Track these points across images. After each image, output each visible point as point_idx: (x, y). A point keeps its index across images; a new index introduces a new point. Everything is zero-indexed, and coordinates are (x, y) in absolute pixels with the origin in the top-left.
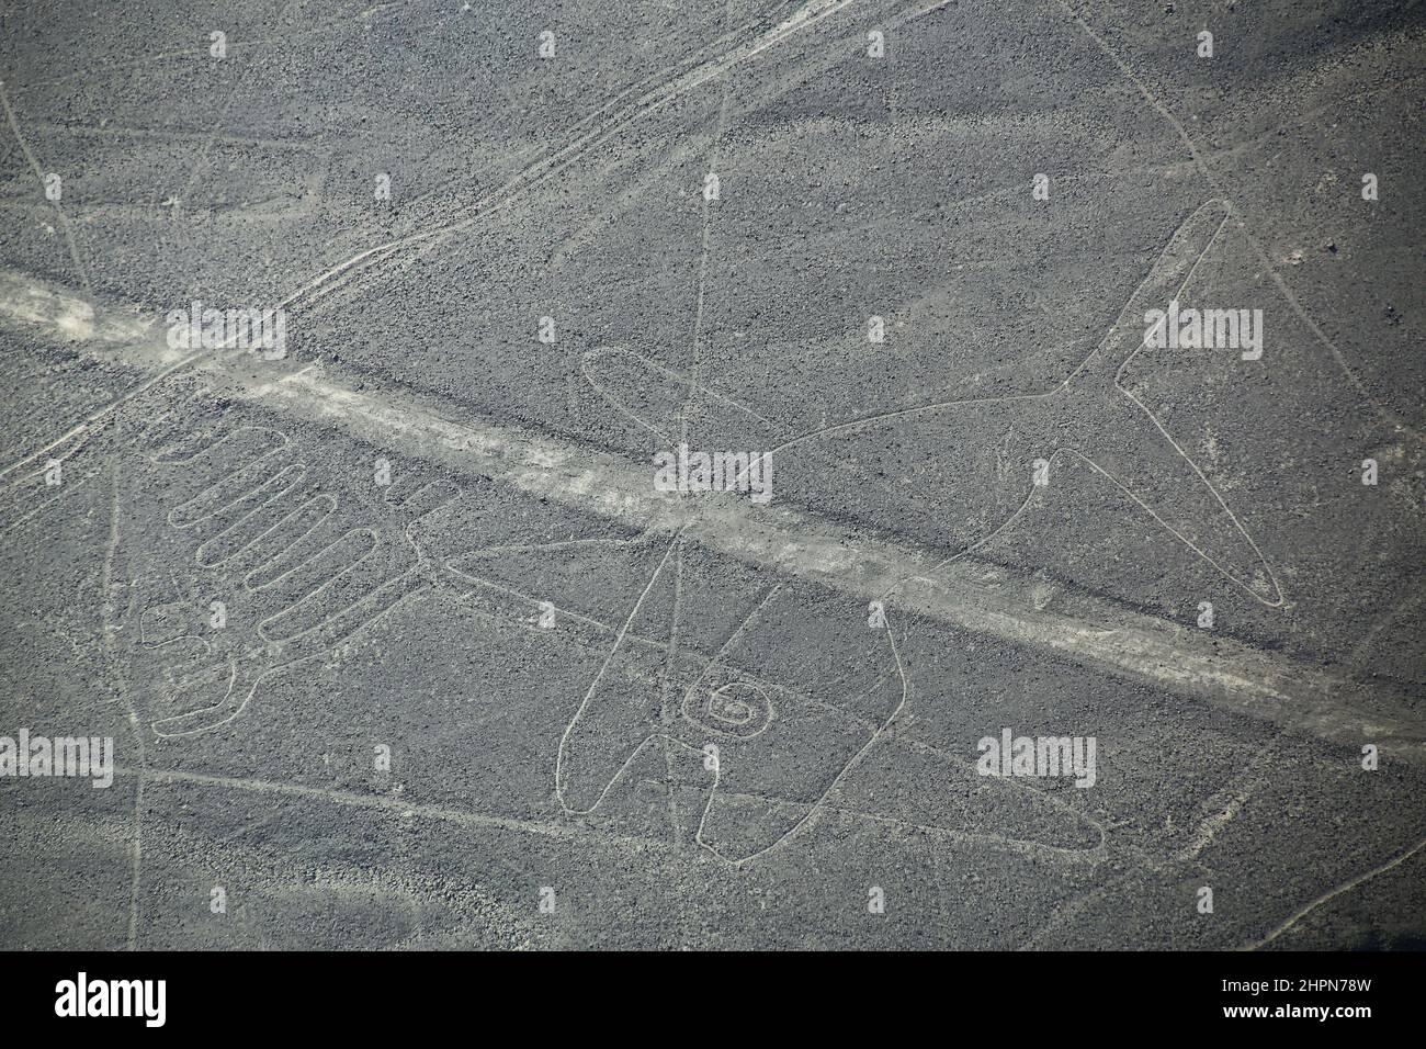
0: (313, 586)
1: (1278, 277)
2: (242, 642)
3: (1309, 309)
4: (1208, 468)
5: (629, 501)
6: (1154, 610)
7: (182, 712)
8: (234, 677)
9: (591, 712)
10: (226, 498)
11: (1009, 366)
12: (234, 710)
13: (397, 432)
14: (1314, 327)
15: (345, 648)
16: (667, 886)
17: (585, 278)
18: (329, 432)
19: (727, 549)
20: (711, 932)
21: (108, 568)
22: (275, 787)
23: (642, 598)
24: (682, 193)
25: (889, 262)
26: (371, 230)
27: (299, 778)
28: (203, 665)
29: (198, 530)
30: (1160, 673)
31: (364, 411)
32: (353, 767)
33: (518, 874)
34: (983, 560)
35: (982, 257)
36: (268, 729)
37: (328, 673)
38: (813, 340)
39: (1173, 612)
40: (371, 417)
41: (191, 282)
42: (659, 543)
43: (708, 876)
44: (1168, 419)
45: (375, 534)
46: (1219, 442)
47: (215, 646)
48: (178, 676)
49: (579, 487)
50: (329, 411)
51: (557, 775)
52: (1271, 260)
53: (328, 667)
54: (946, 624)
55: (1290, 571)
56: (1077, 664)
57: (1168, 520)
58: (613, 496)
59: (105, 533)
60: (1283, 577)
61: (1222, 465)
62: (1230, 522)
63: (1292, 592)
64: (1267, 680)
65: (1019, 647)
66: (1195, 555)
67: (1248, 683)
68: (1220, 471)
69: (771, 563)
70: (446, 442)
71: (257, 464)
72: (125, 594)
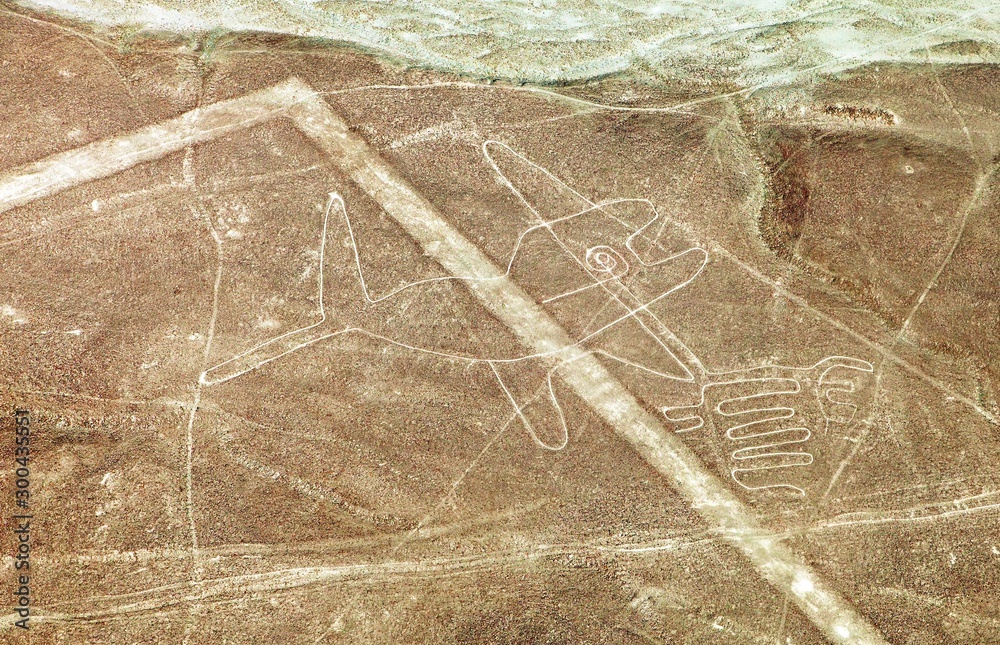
0: (763, 398)
1: (211, 332)
4: (316, 264)
5: (588, 370)
9: (669, 286)
10: (779, 459)
12: (831, 360)
13: (677, 452)
14: (215, 303)
15: (764, 364)
16: (684, 205)
18: (711, 467)
19: (558, 328)
21: (854, 452)
22: (832, 320)
24: (455, 508)
26: (623, 563)
27: (818, 319)
28: (835, 386)
30: (408, 192)
31: (686, 470)
34: (448, 273)
36: (821, 345)
37: (778, 356)
38: (446, 405)
39: (383, 214)
40: (685, 466)
41: (733, 577)
42: (587, 346)
43: (663, 201)
44: (314, 293)
46: (301, 272)
48: (849, 387)
49: (608, 386)
50: (703, 479)
52: (206, 342)
53: (776, 358)
54: (485, 252)
55: (320, 207)
56: (442, 211)
57: (352, 250)
58: (594, 376)
59: (847, 469)
60: (324, 205)
61: (309, 263)
62: (327, 237)
63: (326, 198)
64: (368, 171)
65: (460, 230)
66: (354, 231)
67: (376, 173)
68: (312, 260)
69: (542, 312)
70: (657, 437)
71: (754, 468)
72: (853, 435)
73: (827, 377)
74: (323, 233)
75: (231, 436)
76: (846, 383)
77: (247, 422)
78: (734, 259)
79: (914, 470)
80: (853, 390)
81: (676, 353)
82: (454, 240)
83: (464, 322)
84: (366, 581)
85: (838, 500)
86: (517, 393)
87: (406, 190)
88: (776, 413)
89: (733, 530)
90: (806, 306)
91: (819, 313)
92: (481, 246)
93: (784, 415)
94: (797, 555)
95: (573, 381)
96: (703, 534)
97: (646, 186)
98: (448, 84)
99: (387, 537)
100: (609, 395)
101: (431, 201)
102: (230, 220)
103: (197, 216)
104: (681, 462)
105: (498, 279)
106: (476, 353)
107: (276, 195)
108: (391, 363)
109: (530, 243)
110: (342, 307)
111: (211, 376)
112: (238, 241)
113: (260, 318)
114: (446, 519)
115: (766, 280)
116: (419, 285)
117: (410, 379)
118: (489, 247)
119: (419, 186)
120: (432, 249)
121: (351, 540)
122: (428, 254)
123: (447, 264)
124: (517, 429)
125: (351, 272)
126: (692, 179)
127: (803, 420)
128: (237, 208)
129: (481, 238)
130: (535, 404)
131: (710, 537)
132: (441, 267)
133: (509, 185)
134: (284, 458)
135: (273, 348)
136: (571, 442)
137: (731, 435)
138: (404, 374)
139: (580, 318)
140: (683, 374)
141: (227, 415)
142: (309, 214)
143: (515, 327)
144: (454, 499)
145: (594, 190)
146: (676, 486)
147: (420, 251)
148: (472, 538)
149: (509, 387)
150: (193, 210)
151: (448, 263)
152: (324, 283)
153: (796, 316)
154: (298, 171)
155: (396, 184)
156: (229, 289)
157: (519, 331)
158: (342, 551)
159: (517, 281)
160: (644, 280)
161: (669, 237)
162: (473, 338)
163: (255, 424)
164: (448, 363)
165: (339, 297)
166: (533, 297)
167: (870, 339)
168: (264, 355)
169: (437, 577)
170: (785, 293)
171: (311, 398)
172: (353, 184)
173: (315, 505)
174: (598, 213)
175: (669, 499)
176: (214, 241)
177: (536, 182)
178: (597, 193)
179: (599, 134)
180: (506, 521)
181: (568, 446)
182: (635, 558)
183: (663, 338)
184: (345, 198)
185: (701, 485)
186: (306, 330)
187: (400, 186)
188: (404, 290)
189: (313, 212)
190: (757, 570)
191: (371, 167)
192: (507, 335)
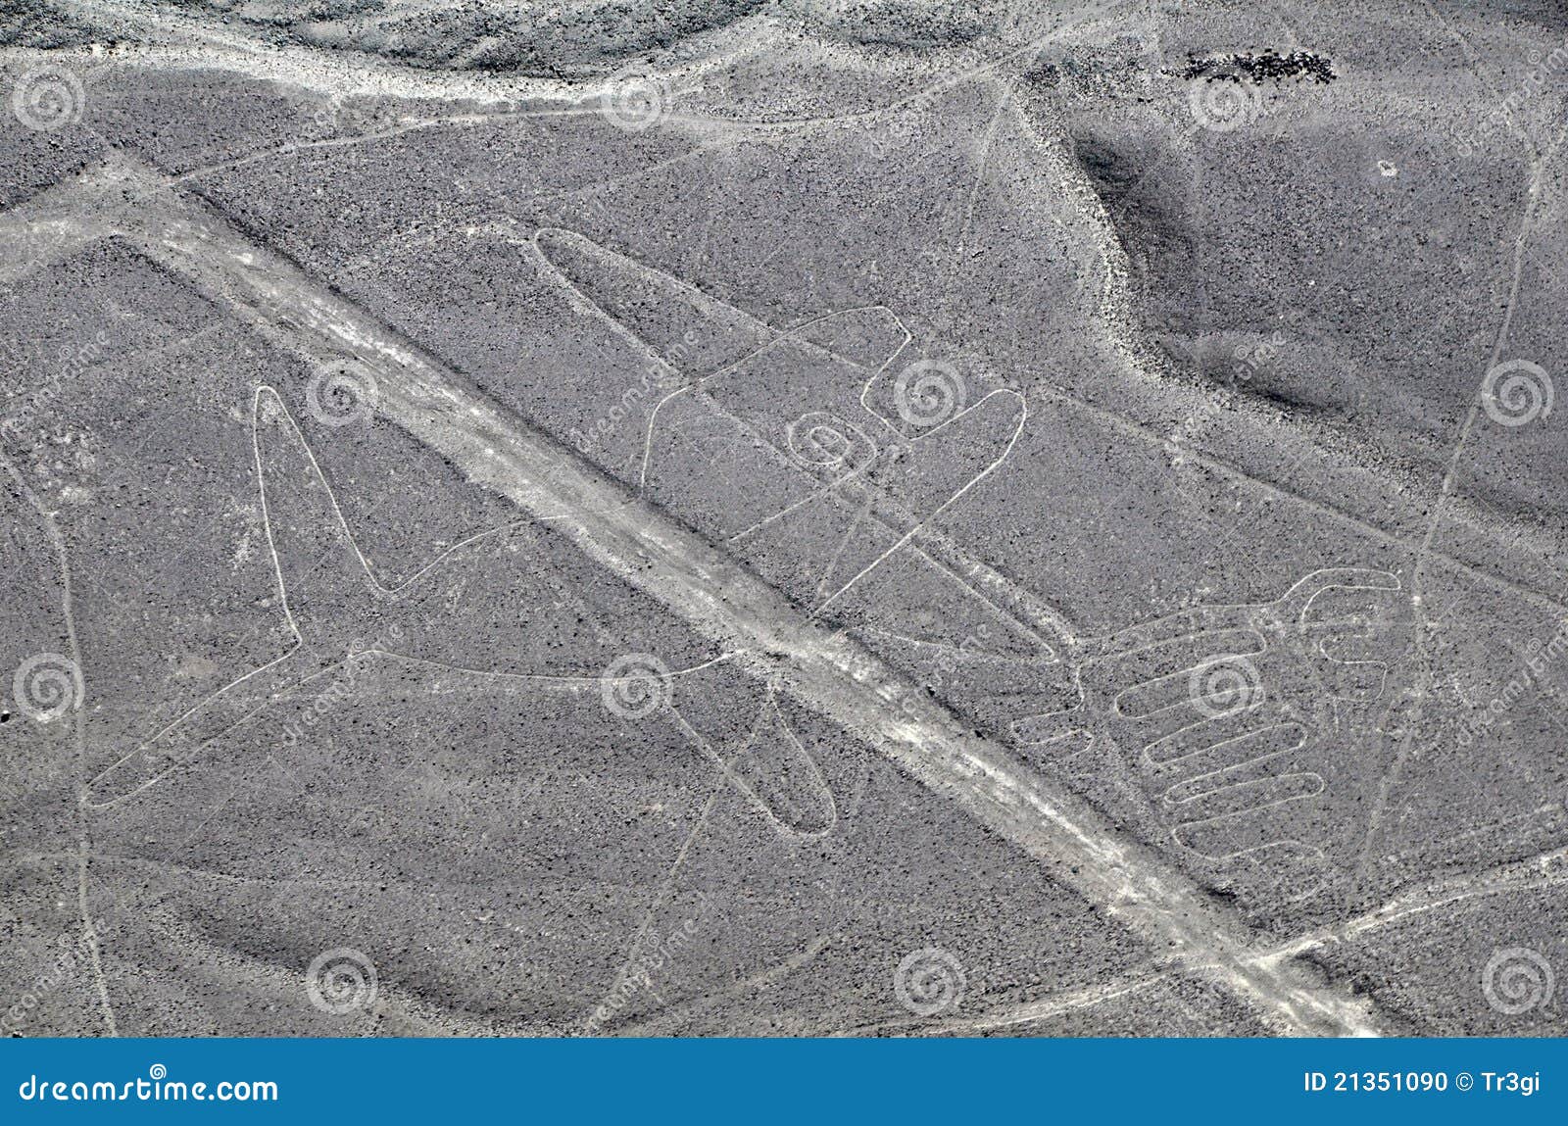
2: (1286, 640)
4: (258, 531)
5: (845, 667)
7: (1367, 591)
8: (1306, 608)
9: (966, 477)
10: (1256, 792)
11: (398, 693)
12: (1314, 580)
13: (1056, 807)
14: (72, 638)
15: (1184, 604)
18: (1123, 831)
19: (767, 593)
21: (1402, 756)
22: (1296, 499)
23: (872, 567)
27: (1270, 499)
28: (1334, 630)
29: (1295, 767)
30: (408, 358)
31: (1083, 838)
32: (1214, 494)
33: (1091, 358)
34: (523, 512)
36: (1286, 551)
37: (1209, 585)
40: (1078, 831)
44: (269, 593)
45: (1116, 708)
46: (232, 553)
47: (1315, 645)
48: (1362, 628)
49: (889, 693)
50: (1117, 852)
51: (1020, 431)
52: (74, 722)
53: (1207, 591)
54: (585, 462)
55: (236, 414)
56: (483, 389)
57: (322, 494)
58: (858, 677)
59: (1394, 794)
60: (244, 408)
61: (242, 531)
62: (267, 474)
63: (246, 396)
65: (528, 420)
66: (316, 453)
67: (333, 326)
68: (247, 525)
69: (728, 564)
70: (1010, 783)
72: (1390, 723)
73: (1315, 616)
74: (256, 466)
75: (170, 907)
76: (1355, 620)
77: (196, 873)
78: (1080, 401)
80: (1370, 633)
82: (521, 443)
83: (580, 606)
85: (1393, 859)
86: (717, 737)
87: (400, 355)
90: (1241, 477)
91: (1270, 488)
94: (1336, 982)
95: (820, 694)
96: (1146, 965)
97: (874, 279)
98: (432, 122)
100: (893, 710)
101: (455, 371)
102: (59, 466)
104: (1068, 826)
105: (626, 510)
107: (141, 401)
108: (454, 711)
110: (331, 611)
111: (99, 790)
112: (88, 508)
113: (172, 659)
115: (1152, 436)
116: (471, 546)
120: (481, 468)
122: (475, 481)
123: (517, 495)
124: (734, 806)
125: (331, 537)
126: (961, 251)
127: (1287, 708)
128: (67, 440)
131: (1158, 970)
132: (506, 503)
133: (604, 314)
136: (844, 818)
137: (1153, 758)
142: (218, 432)
143: (680, 603)
146: (1068, 877)
147: (459, 475)
149: (698, 725)
151: (519, 493)
152: (284, 569)
153: (1226, 501)
154: (172, 344)
155: (379, 344)
156: (93, 608)
157: (691, 610)
159: (665, 509)
160: (913, 472)
163: (211, 875)
164: (569, 693)
166: (704, 537)
167: (1383, 525)
170: (1194, 457)
172: (291, 356)
174: (794, 349)
175: (1061, 904)
176: (37, 514)
177: (654, 301)
178: (780, 308)
180: (755, 994)
183: (976, 583)
185: (1118, 866)
186: (271, 668)
187: (386, 347)
188: (445, 559)
189: (225, 425)
190: (1265, 1022)
191: (319, 316)
192: (669, 621)
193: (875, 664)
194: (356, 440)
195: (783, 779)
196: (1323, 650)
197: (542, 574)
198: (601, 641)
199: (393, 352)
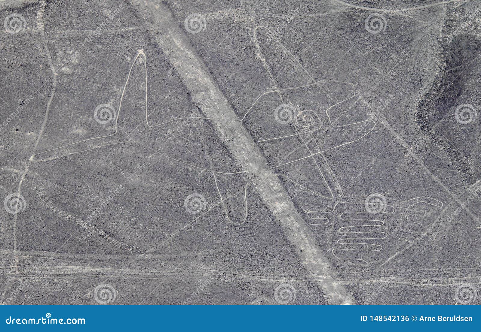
0: (369, 214)
1: (41, 132)
2: (400, 212)
3: (43, 119)
4: (118, 97)
5: (272, 184)
6: (175, 73)
7: (432, 205)
8: (411, 206)
9: (342, 142)
11: (138, 155)
12: (420, 198)
13: (306, 236)
14: (47, 114)
16: (375, 91)
17: (218, 242)
18: (322, 246)
19: (263, 158)
20: (378, 73)
21: (408, 248)
22: (433, 175)
23: (298, 160)
24: (169, 247)
25: (138, 199)
27: (425, 173)
28: (415, 213)
29: (378, 243)
30: (193, 56)
31: (308, 245)
32: (411, 167)
33: (404, 117)
34: (203, 115)
35: (112, 185)
36: (418, 189)
37: (390, 192)
38: (179, 192)
39: (171, 69)
41: (310, 299)
42: (277, 171)
46: (107, 102)
47: (407, 215)
48: (423, 214)
49: (280, 195)
50: (315, 250)
51: (368, 133)
52: (37, 137)
54: (232, 105)
55: (129, 59)
56: (211, 73)
57: (144, 92)
58: (274, 188)
59: (399, 256)
60: (133, 59)
61: (114, 96)
62: (129, 81)
63: (135, 54)
64: (168, 37)
65: (220, 87)
66: (148, 79)
67: (174, 39)
68: (116, 95)
69: (256, 147)
70: (298, 226)
71: (347, 249)
72: (411, 240)
73: (413, 208)
74: (127, 78)
75: (45, 192)
76: (423, 211)
77: (56, 186)
78: (392, 130)
79: (436, 261)
81: (329, 182)
82: (214, 93)
83: (205, 147)
84: (109, 276)
86: (224, 193)
87: (190, 54)
88: (373, 223)
89: (321, 276)
90: (422, 164)
91: (427, 170)
92: (230, 100)
93: (377, 224)
94: (350, 292)
95: (260, 189)
96: (304, 277)
97: (356, 74)
99: (126, 256)
100: (279, 200)
101: (207, 65)
102: (65, 60)
103: (42, 54)
105: (235, 123)
106: (207, 165)
107: (100, 47)
108: (152, 164)
109: (264, 102)
110: (130, 127)
111: (37, 157)
112: (68, 75)
113: (75, 127)
114: (163, 252)
115: (405, 145)
117: (161, 175)
118: (235, 102)
119: (200, 54)
120: (197, 97)
121: (105, 256)
122: (194, 101)
124: (218, 211)
125: (141, 106)
126: (389, 73)
127: (387, 228)
128: (71, 52)
129: (233, 95)
130: (233, 199)
131: (306, 279)
133: (263, 60)
134: (75, 209)
135: (79, 146)
136: (247, 222)
137: (341, 231)
138: (158, 171)
139: (278, 154)
140: (329, 194)
141: (44, 181)
142: (121, 63)
143: (236, 153)
144: (170, 242)
145: (320, 72)
146: (298, 252)
147: (190, 98)
148: (175, 262)
149: (221, 188)
150: (40, 50)
152: (121, 111)
153: (412, 170)
154: (119, 30)
155: (186, 49)
156: (57, 106)
157: (238, 156)
158: (99, 261)
159: (247, 126)
160: (328, 136)
161: (355, 111)
162: (208, 157)
163: (60, 188)
164: (188, 169)
165: (129, 121)
166: (254, 137)
167: (451, 189)
168: (73, 150)
169: (149, 279)
170: (413, 155)
171: (98, 178)
172: (156, 45)
173: (89, 235)
174: (316, 88)
175: (291, 258)
176: (52, 73)
177: (282, 61)
178: (320, 75)
179: (339, 32)
180: (196, 256)
181: (245, 224)
182: (261, 283)
183: (325, 173)
184: (147, 54)
185: (313, 253)
186: (104, 138)
187: (188, 51)
188: (172, 122)
189: (124, 62)
190: (325, 297)
191: (171, 34)
192: (229, 158)
193: (281, 186)
194: (163, 78)
195: (236, 208)
196: (407, 217)
197: (199, 134)
198: (206, 158)
199: (189, 53)
